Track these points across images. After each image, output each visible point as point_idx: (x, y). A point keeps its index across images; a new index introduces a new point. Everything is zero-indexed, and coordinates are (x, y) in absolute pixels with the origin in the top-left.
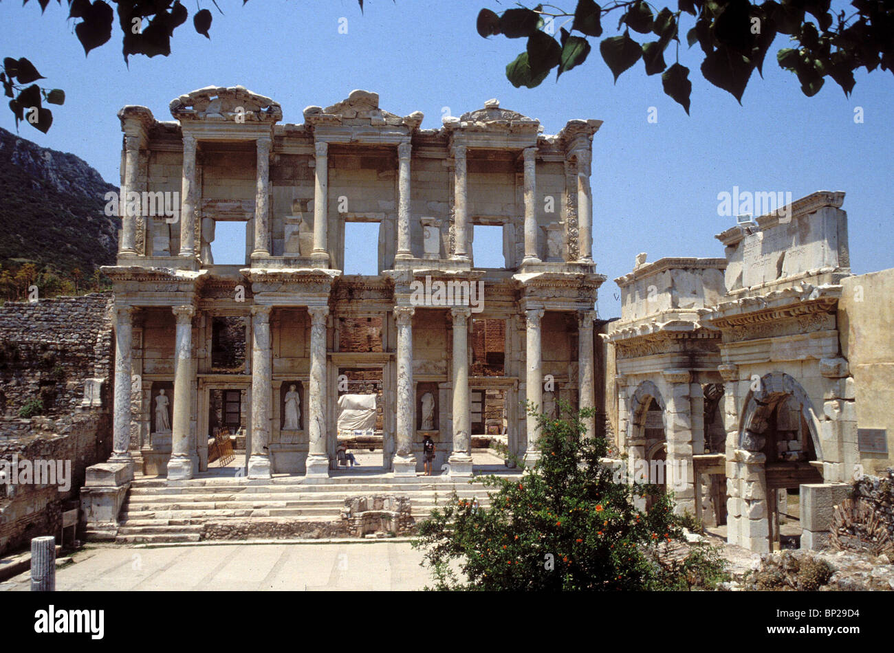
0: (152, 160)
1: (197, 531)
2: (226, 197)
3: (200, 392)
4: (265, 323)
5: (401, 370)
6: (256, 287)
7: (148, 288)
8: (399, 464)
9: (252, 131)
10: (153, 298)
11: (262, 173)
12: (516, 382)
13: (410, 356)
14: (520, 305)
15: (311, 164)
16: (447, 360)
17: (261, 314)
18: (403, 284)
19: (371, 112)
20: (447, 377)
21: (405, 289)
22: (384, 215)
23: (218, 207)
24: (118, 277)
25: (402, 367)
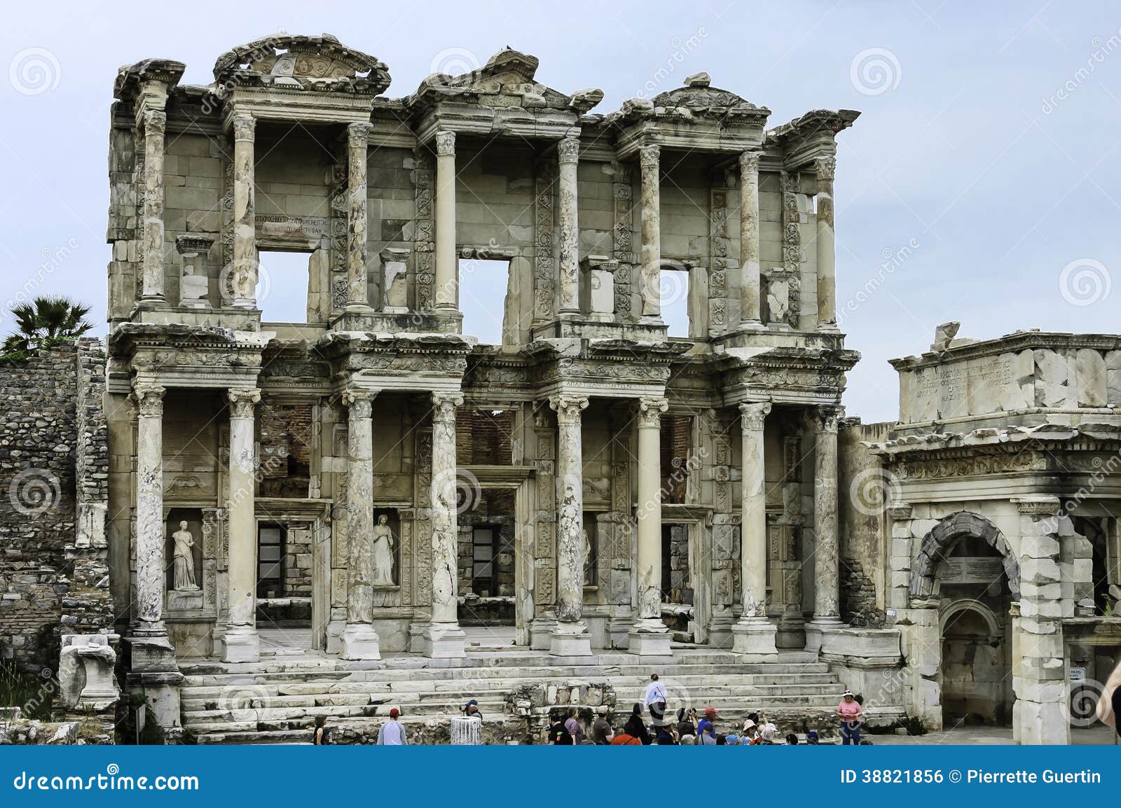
4: (367, 417)
5: (569, 492)
6: (355, 361)
7: (192, 359)
8: (566, 637)
9: (344, 109)
10: (198, 375)
11: (359, 178)
12: (710, 513)
13: (580, 472)
14: (722, 394)
15: (408, 163)
16: (610, 479)
17: (362, 403)
18: (572, 360)
19: (523, 86)
20: (610, 504)
21: (575, 369)
22: (517, 249)
23: (266, 230)
24: (146, 340)
25: (569, 488)
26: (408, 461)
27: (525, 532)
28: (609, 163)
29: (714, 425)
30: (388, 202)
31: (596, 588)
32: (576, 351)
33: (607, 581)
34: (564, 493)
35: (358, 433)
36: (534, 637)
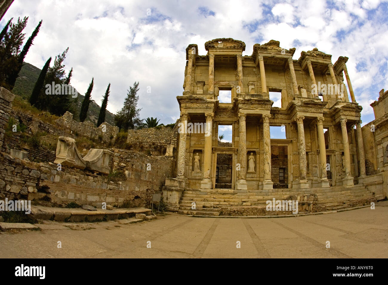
0: (196, 68)
1: (218, 211)
2: (224, 80)
3: (213, 155)
4: (244, 121)
5: (301, 142)
6: (240, 106)
7: (195, 105)
8: (302, 183)
9: (235, 52)
10: (197, 110)
11: (240, 65)
12: (335, 151)
13: (304, 136)
14: (335, 120)
15: (254, 70)
16: (311, 143)
17: (242, 117)
18: (299, 106)
19: (277, 48)
20: (312, 150)
21: (300, 109)
22: (283, 88)
23: (221, 84)
24: (183, 101)
25: (302, 141)
26: (258, 138)
27: (290, 158)
28: (301, 71)
29: (333, 129)
30: (250, 77)
31: (309, 172)
32: (300, 104)
33: (312, 170)
34: (300, 142)
35: (241, 125)
36: (293, 186)
